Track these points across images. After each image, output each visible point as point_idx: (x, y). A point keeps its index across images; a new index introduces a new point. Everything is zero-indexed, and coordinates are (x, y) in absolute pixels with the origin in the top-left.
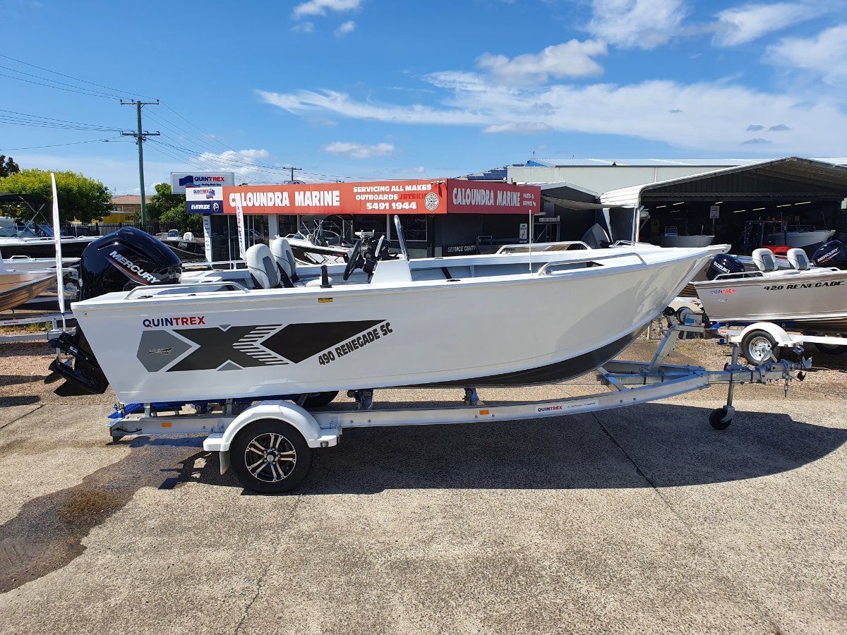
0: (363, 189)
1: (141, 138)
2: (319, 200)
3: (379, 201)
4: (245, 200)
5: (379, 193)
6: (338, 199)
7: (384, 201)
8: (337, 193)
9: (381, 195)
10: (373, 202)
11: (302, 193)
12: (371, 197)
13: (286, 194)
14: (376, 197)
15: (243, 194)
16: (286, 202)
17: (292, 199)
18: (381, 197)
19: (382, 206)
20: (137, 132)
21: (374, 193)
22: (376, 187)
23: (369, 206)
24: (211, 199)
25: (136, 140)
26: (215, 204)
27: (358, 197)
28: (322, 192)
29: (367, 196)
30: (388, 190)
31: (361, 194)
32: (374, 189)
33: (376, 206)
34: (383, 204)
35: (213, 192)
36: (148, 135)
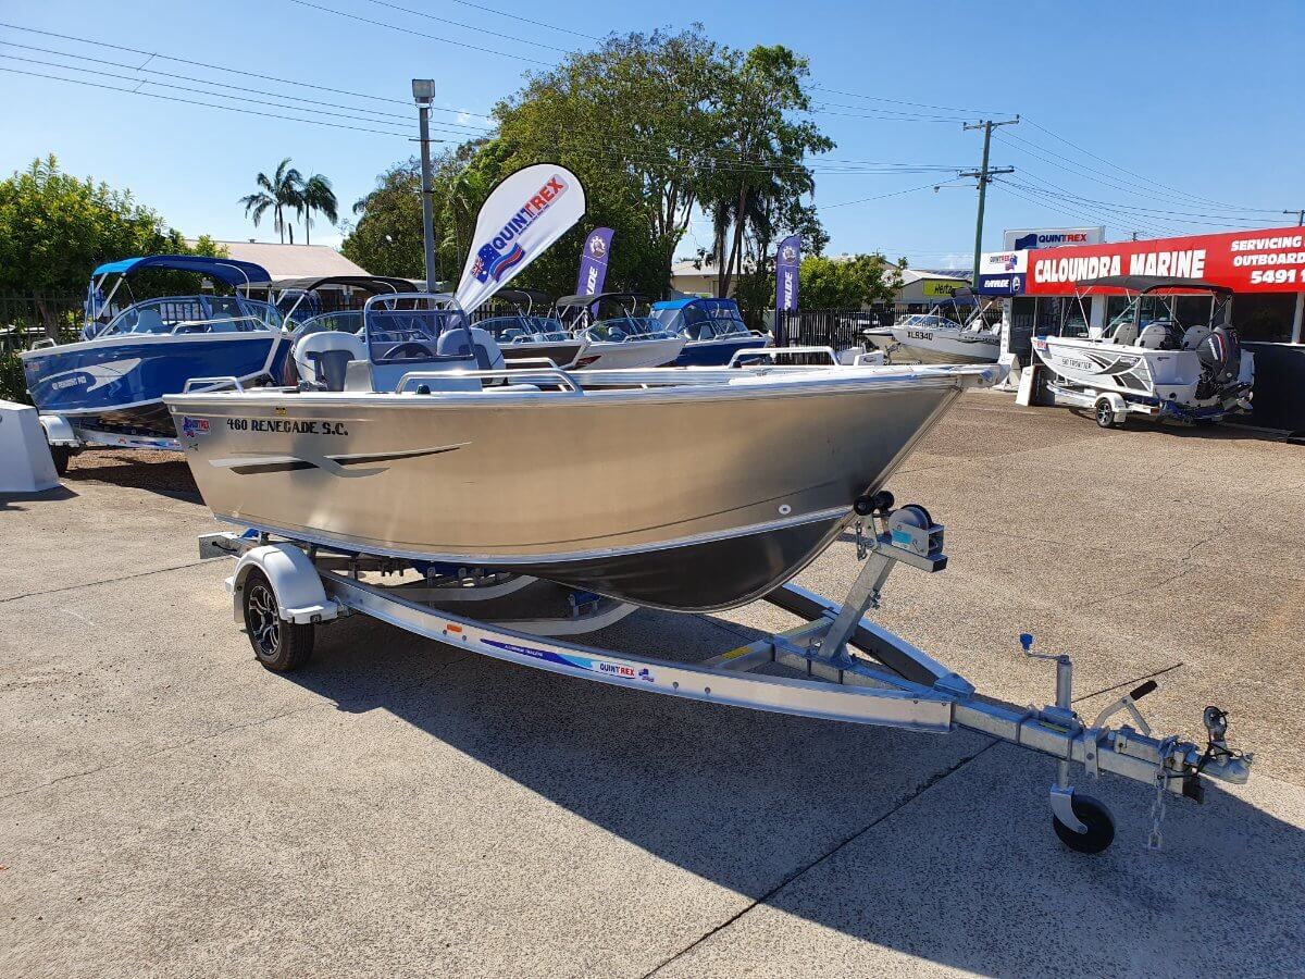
0: (1249, 245)
1: (984, 178)
2: (1169, 269)
3: (1276, 268)
4: (1057, 272)
5: (1278, 251)
6: (1202, 265)
7: (1287, 267)
8: (1201, 254)
9: (1283, 256)
10: (1265, 268)
11: (1142, 256)
12: (1263, 260)
13: (1117, 259)
14: (1273, 259)
15: (1055, 262)
16: (1116, 272)
17: (1125, 265)
18: (1282, 259)
19: (1281, 277)
20: (980, 170)
21: (1268, 252)
22: (1275, 240)
23: (1256, 278)
24: (1011, 271)
25: (977, 182)
26: (1016, 278)
27: (1238, 262)
28: (1175, 254)
29: (1254, 258)
30: (1299, 245)
31: (1245, 255)
32: (1270, 243)
33: (1269, 277)
34: (1284, 272)
35: (1015, 260)
36: (996, 172)
